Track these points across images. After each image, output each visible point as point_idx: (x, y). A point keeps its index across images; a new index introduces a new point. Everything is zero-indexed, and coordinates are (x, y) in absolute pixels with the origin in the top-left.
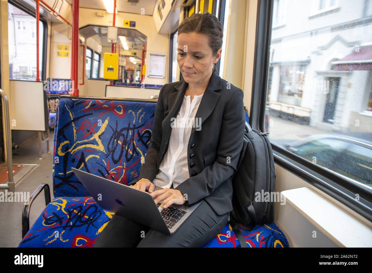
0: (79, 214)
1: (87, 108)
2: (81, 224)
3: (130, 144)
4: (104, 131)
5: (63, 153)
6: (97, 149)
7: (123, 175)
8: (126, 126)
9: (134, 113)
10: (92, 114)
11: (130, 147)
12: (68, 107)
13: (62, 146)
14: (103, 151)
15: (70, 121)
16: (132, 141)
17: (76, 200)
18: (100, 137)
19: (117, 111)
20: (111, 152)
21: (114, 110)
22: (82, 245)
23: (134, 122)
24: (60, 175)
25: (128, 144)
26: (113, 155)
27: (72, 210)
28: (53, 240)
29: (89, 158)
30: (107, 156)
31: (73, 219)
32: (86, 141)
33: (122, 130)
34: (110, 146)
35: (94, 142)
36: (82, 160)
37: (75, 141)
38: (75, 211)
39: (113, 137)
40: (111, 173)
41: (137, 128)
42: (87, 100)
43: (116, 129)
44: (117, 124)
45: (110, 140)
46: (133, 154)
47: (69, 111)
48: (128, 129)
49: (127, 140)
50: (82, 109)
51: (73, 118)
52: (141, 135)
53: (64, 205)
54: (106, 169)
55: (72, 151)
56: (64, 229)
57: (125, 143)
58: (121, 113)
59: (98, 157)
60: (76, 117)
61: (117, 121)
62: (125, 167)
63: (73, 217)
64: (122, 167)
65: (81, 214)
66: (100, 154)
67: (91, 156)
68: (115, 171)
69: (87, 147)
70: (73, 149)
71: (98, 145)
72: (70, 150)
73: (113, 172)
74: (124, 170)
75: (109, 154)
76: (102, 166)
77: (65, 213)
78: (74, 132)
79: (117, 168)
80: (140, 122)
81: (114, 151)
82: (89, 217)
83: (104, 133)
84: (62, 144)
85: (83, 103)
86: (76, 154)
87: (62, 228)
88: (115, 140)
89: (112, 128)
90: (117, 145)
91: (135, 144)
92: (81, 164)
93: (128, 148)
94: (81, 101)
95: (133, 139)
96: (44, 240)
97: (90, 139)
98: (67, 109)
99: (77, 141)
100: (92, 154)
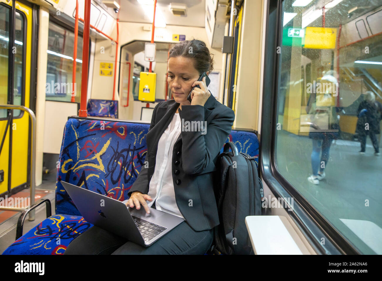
0: (71, 229)
1: (91, 128)
2: (68, 237)
3: (129, 165)
4: (106, 151)
5: (66, 170)
6: (97, 169)
7: (121, 196)
8: (127, 147)
9: (135, 134)
10: (95, 134)
11: (129, 169)
12: (74, 127)
13: (66, 164)
14: (103, 171)
15: (75, 140)
16: (131, 163)
17: (73, 218)
18: (101, 157)
19: (119, 132)
20: (111, 172)
21: (117, 131)
22: (61, 253)
23: (134, 143)
24: (61, 191)
25: (127, 165)
26: (112, 175)
27: (66, 225)
28: (38, 247)
29: (89, 177)
30: (106, 176)
31: (63, 232)
32: (88, 160)
33: (123, 151)
34: (110, 167)
35: (95, 162)
36: (83, 178)
37: (78, 159)
38: (68, 226)
39: (114, 158)
40: (110, 193)
41: (137, 150)
42: (92, 121)
43: (117, 150)
44: (118, 145)
45: (111, 160)
46: (132, 175)
47: (75, 130)
48: (128, 150)
49: (127, 162)
50: (86, 129)
51: (78, 137)
52: (141, 157)
53: (60, 221)
54: (105, 188)
55: (74, 169)
56: (51, 239)
57: (124, 164)
58: (123, 134)
59: (98, 176)
60: (80, 137)
61: (118, 142)
62: (123, 188)
63: (64, 231)
64: (120, 188)
65: (72, 229)
66: (100, 174)
67: (91, 175)
68: (113, 192)
69: (88, 166)
70: (75, 167)
71: (99, 165)
72: (72, 169)
73: (111, 193)
74: (122, 192)
75: (109, 174)
76: (101, 186)
77: (59, 227)
78: (78, 151)
79: (115, 188)
80: (140, 144)
81: (113, 172)
82: (79, 232)
83: (106, 154)
84: (66, 162)
85: (88, 123)
86: (78, 172)
87: (50, 238)
88: (115, 161)
89: (113, 148)
90: (117, 166)
91: (134, 165)
92: (81, 182)
93: (127, 169)
94: (87, 122)
95: (133, 160)
96: (30, 246)
97: (92, 158)
98: (73, 128)
99: (80, 160)
100: (92, 173)
